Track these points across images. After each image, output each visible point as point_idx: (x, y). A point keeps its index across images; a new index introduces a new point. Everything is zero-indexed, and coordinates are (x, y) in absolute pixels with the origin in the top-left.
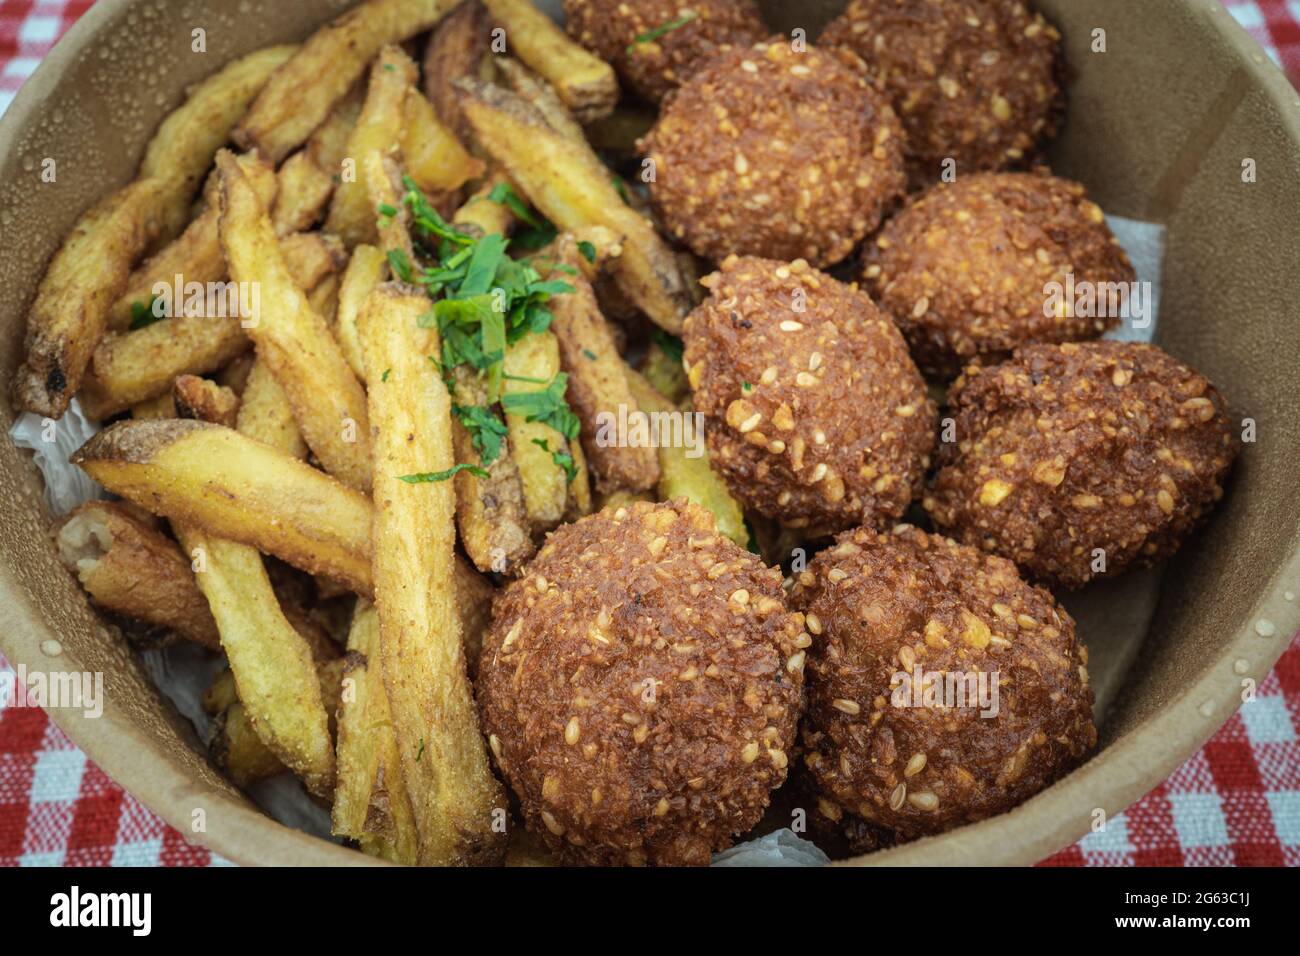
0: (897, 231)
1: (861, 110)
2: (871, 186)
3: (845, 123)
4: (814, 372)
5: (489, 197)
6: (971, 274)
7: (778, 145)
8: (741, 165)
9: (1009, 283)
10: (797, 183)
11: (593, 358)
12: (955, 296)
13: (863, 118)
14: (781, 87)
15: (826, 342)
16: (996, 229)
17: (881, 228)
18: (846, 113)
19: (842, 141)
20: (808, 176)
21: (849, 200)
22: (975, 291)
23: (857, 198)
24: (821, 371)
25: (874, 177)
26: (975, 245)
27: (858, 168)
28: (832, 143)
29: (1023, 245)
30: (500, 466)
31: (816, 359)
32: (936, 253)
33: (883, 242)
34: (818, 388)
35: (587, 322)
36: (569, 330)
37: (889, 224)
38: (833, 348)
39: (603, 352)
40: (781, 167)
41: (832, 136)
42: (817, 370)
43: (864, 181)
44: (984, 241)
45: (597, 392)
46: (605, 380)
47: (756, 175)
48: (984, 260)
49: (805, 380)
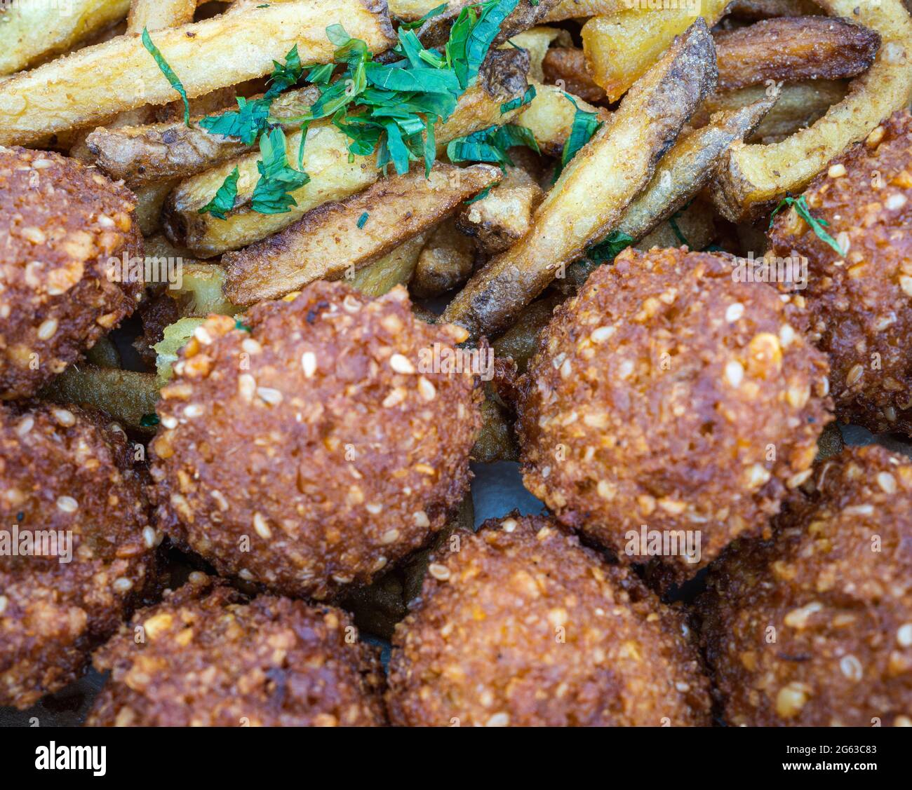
0: (561, 551)
1: (694, 465)
2: (602, 502)
3: (666, 444)
4: (256, 396)
5: (580, 112)
6: (470, 625)
7: (628, 368)
8: (601, 335)
9: (454, 672)
10: (583, 401)
11: (361, 224)
12: (445, 609)
13: (682, 469)
14: (708, 355)
15: (297, 409)
16: (531, 656)
17: (564, 529)
18: (685, 445)
19: (643, 448)
20: (593, 412)
21: (580, 475)
22: (446, 630)
23: (585, 486)
24: (259, 403)
25: (615, 502)
26: (505, 629)
27: (620, 479)
28: (636, 431)
29: (510, 693)
30: (204, 138)
31: (274, 396)
32: (504, 583)
33: (545, 533)
34: (241, 402)
35: (403, 213)
36: (385, 193)
37: (572, 541)
38: (293, 418)
39: (371, 234)
40: (601, 379)
41: (645, 429)
42: (260, 397)
43: (605, 489)
44: (510, 639)
45: (322, 233)
46: (338, 240)
47: (590, 353)
48: (484, 640)
49: (247, 385)
